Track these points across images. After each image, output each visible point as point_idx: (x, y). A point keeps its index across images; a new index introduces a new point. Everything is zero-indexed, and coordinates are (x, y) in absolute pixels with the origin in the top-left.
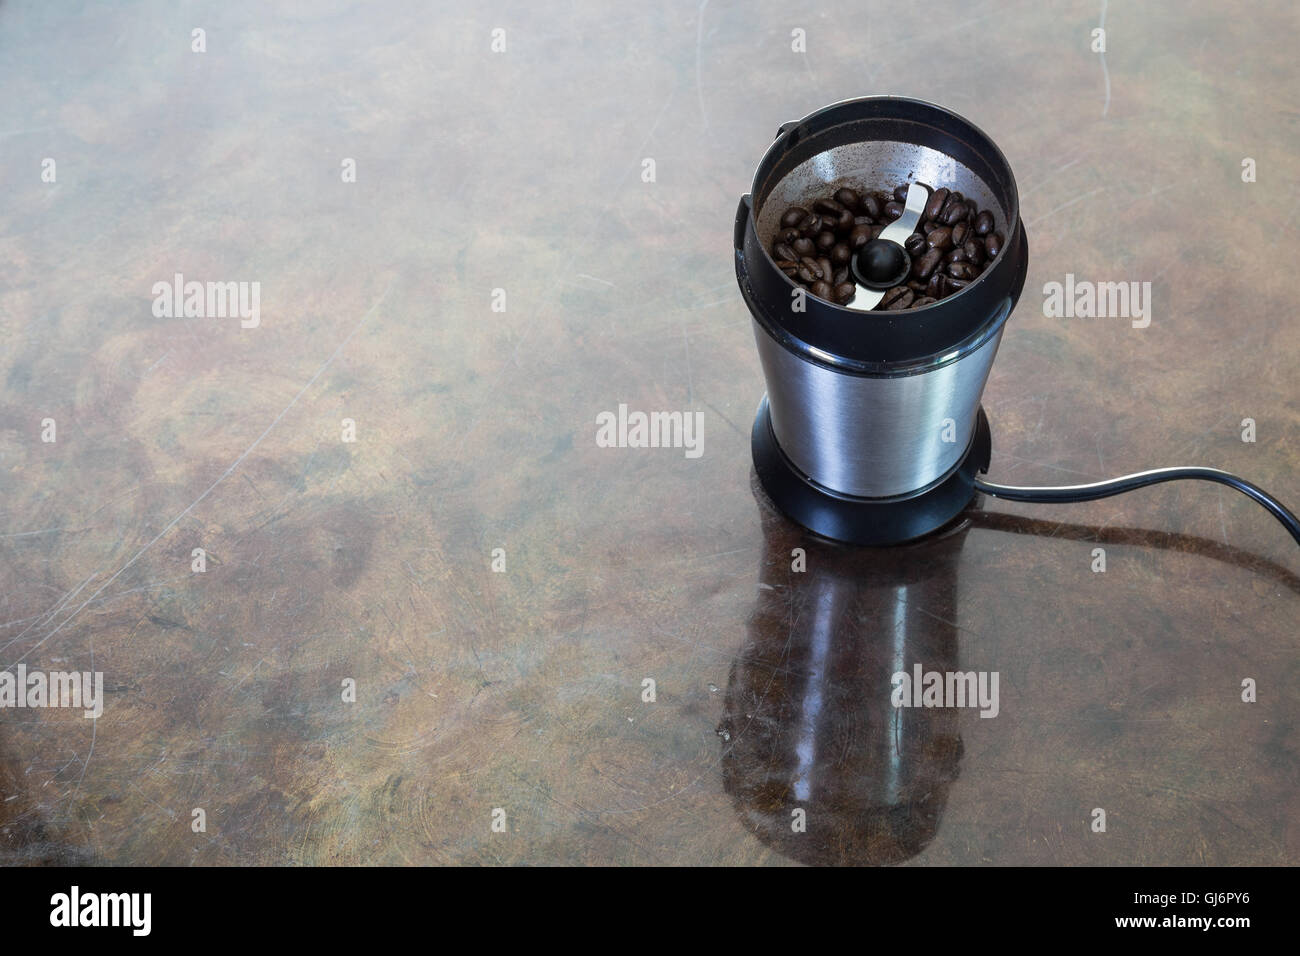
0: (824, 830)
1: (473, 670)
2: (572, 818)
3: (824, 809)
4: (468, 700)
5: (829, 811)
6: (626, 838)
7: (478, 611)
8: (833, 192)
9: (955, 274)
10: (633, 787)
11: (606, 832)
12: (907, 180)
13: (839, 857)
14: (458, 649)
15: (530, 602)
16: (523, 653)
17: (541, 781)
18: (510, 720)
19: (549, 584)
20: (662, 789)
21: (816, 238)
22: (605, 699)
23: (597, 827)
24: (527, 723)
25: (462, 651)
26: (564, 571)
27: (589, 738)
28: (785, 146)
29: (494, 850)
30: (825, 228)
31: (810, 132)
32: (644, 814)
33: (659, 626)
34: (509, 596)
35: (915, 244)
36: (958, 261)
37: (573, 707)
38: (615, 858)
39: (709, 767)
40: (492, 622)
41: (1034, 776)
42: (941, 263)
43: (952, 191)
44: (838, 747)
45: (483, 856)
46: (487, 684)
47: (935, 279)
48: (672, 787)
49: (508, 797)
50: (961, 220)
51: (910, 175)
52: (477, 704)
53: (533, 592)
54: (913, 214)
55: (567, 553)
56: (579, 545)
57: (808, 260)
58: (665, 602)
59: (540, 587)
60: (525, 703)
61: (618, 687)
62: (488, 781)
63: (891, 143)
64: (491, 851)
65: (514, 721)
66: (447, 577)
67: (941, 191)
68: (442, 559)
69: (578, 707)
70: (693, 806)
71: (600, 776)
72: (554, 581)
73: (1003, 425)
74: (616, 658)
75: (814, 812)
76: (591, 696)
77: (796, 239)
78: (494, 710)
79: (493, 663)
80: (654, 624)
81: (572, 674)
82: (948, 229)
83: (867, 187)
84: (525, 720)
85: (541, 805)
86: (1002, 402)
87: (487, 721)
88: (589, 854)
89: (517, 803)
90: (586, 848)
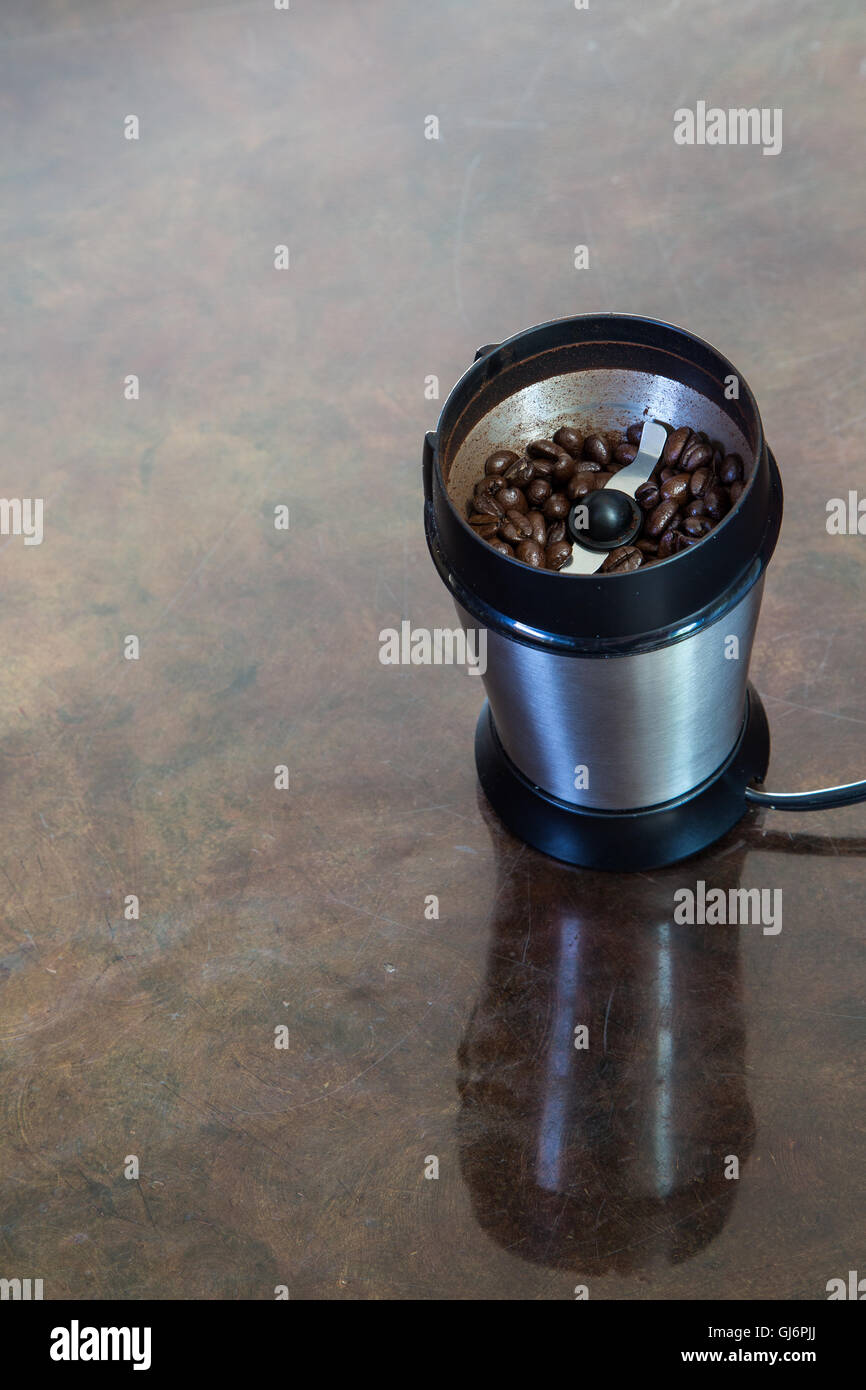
0: (505, 1141)
1: (104, 942)
2: (202, 1120)
3: (508, 1115)
4: (93, 978)
5: (513, 1117)
6: (264, 1145)
7: (118, 871)
8: (552, 433)
9: (692, 531)
10: (280, 1085)
11: (240, 1137)
12: (642, 417)
13: (518, 1172)
14: (88, 917)
15: (183, 862)
16: (165, 922)
17: (169, 1075)
18: (141, 1001)
19: (207, 842)
20: (314, 1087)
21: (525, 488)
22: (259, 978)
23: (230, 1131)
24: (161, 1006)
25: (92, 919)
26: (228, 827)
27: (234, 1023)
28: (484, 373)
29: (102, 1156)
30: (538, 475)
31: (516, 357)
32: (289, 1116)
33: (334, 893)
34: (157, 854)
35: (647, 494)
36: (697, 515)
37: (219, 988)
38: (247, 1168)
39: (373, 1062)
40: (133, 884)
41: (767, 1081)
42: (677, 518)
43: (695, 430)
44: (533, 1042)
45: (87, 1163)
46: (118, 958)
47: (668, 537)
48: (326, 1085)
49: (126, 1093)
50: (705, 464)
51: (646, 412)
52: (102, 982)
53: (186, 852)
54: (649, 458)
55: (233, 806)
56: (249, 797)
57: (515, 515)
58: (346, 865)
59: (197, 846)
60: (161, 982)
61: (275, 965)
62: (105, 1074)
63: (620, 372)
64: (97, 1157)
65: (145, 1003)
66: (85, 831)
67: (682, 430)
68: (83, 811)
69: (225, 988)
70: (349, 1108)
71: (242, 1071)
72: (214, 838)
73: (778, 664)
74: (278, 930)
75: (495, 1119)
76: (242, 976)
77: (501, 488)
78: (123, 989)
79: (128, 933)
80: (328, 891)
81: (221, 948)
82: (688, 476)
83: (594, 426)
84: (160, 1002)
85: (165, 1103)
86: (779, 637)
87: (112, 1003)
88: (216, 1162)
89: (136, 1100)
90: (214, 1155)
